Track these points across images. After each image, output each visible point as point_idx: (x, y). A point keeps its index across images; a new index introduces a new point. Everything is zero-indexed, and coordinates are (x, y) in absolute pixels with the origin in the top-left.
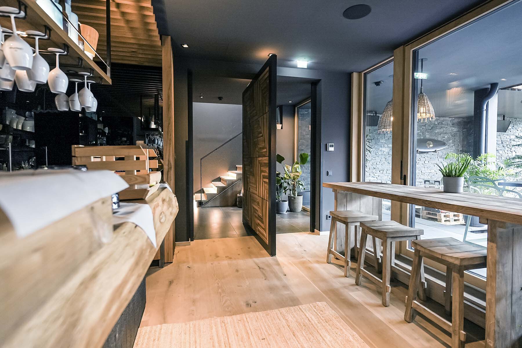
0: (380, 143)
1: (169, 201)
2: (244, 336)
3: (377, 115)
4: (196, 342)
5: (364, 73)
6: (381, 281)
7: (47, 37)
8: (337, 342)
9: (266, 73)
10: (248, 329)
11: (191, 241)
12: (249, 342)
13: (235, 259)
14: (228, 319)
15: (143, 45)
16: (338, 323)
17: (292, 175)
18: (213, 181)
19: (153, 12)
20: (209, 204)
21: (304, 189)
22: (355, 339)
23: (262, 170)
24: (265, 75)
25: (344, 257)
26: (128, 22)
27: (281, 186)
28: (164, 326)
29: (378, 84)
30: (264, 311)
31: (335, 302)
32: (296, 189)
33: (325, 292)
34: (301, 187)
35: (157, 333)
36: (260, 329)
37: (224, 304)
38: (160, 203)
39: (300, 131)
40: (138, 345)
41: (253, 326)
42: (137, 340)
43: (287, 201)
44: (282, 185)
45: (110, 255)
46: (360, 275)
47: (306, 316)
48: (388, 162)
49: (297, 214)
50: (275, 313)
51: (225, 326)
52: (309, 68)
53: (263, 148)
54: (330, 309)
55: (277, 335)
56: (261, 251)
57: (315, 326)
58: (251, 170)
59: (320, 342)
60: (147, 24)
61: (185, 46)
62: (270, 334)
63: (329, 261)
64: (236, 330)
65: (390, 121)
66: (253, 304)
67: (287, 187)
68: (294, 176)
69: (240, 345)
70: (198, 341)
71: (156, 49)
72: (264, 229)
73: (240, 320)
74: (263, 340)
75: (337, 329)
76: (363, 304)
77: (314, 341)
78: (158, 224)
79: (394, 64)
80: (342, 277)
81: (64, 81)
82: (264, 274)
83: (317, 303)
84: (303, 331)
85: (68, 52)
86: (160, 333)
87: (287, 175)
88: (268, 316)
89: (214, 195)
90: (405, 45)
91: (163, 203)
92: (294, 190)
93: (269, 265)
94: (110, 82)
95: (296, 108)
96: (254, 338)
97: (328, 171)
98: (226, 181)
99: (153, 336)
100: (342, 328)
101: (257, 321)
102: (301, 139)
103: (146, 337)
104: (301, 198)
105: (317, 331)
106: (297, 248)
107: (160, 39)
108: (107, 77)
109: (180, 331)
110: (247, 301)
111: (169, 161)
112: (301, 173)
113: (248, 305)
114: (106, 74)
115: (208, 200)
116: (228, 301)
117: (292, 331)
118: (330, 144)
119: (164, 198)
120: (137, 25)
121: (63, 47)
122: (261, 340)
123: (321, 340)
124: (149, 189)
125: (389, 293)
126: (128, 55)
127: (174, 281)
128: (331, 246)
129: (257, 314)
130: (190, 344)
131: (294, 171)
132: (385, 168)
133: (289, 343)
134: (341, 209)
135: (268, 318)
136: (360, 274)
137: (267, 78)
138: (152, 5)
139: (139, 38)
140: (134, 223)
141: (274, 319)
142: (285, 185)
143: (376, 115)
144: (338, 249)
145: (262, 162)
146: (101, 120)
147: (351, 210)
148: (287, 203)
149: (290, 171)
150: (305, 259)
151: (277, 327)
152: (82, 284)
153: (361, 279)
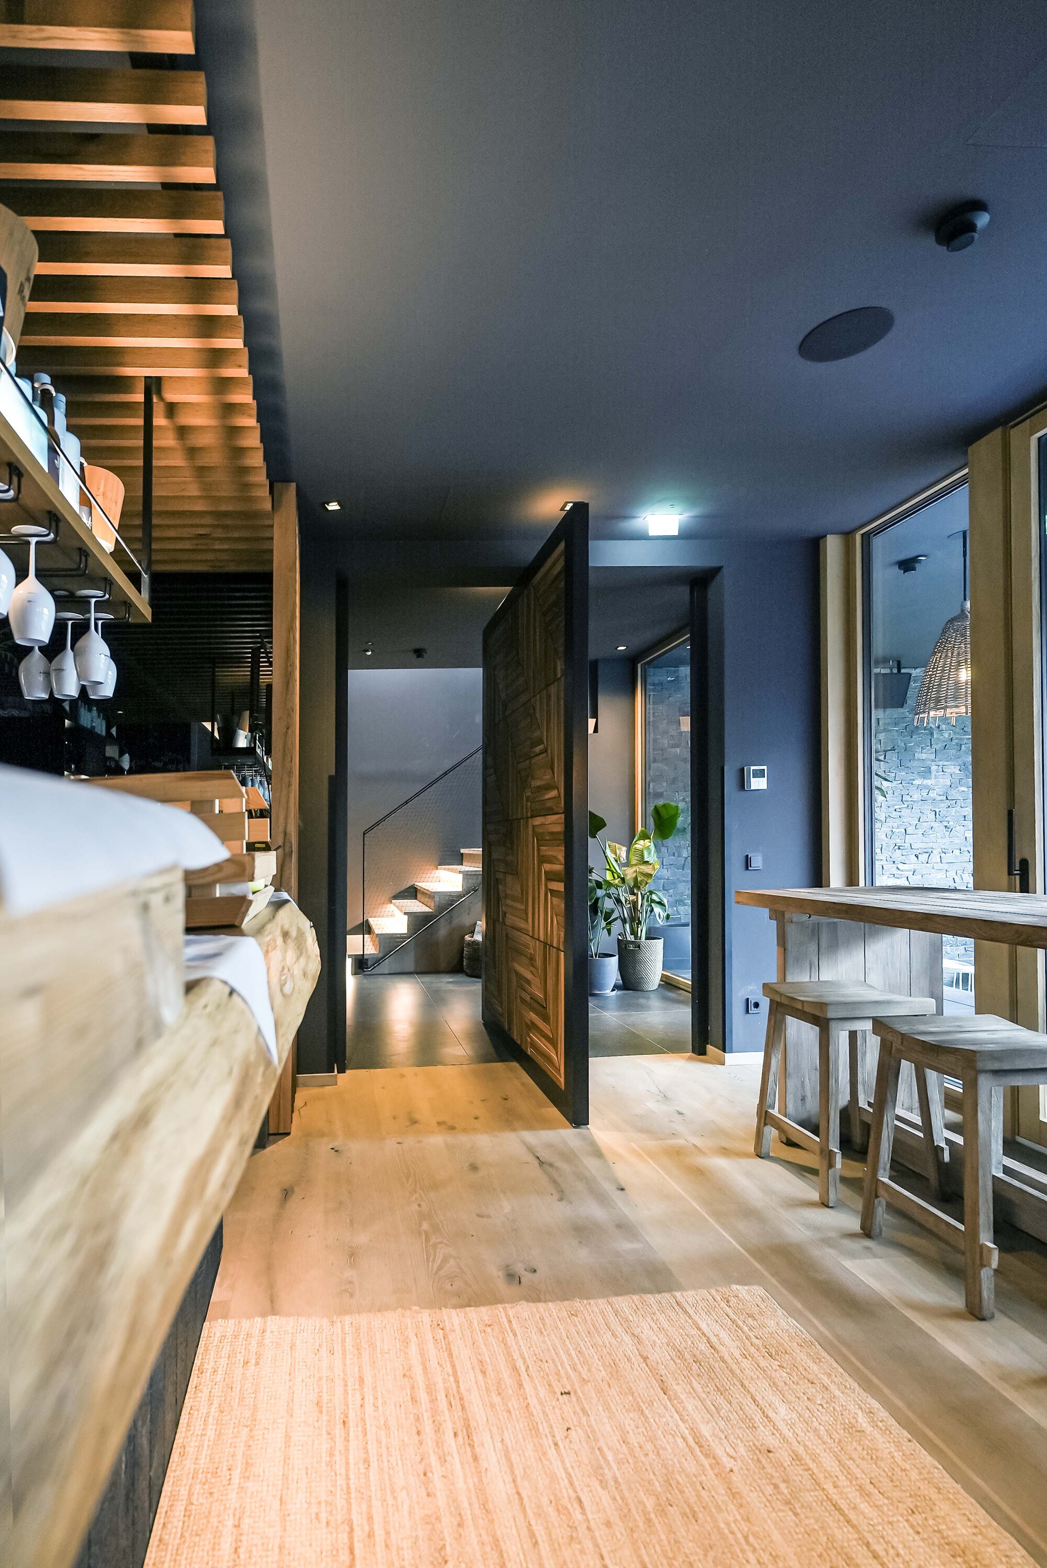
0: (916, 763)
1: (297, 938)
2: (505, 1376)
3: (903, 671)
4: (361, 1380)
5: (863, 535)
6: (962, 1227)
7: (12, 493)
8: (815, 1430)
9: (556, 563)
10: (516, 1356)
11: (338, 1072)
12: (522, 1400)
13: (465, 1130)
14: (454, 1318)
15: (226, 514)
16: (811, 1364)
17: (630, 873)
18: (396, 897)
19: (256, 417)
20: (385, 967)
21: (668, 917)
22: (880, 1424)
23: (543, 856)
24: (554, 564)
25: (818, 1139)
26: (192, 452)
27: (595, 909)
28: (273, 1322)
29: (907, 565)
30: (563, 1300)
31: (794, 1289)
32: (643, 917)
33: (759, 1254)
34: (657, 909)
35: (254, 1342)
36: (553, 1360)
37: (440, 1268)
38: (280, 940)
39: (652, 736)
40: (202, 1373)
41: (531, 1345)
42: (200, 1358)
43: (615, 956)
44: (600, 904)
45: (177, 1066)
46: (880, 1202)
47: (699, 1329)
48: (946, 824)
49: (644, 998)
50: (595, 1309)
51: (444, 1338)
52: (686, 535)
53: (548, 787)
54: (780, 1311)
55: (609, 1386)
56: (543, 1110)
57: (734, 1367)
58: (510, 858)
59: (756, 1425)
60: (238, 452)
61: (333, 506)
62: (585, 1377)
63: (764, 1150)
64: (480, 1354)
65: (957, 683)
66: (527, 1277)
67: (613, 911)
68: (635, 874)
69: (492, 1406)
70: (368, 1379)
71: (259, 522)
72: (553, 1042)
73: (489, 1326)
74: (564, 1396)
75: (810, 1385)
76: (894, 1305)
77: (732, 1418)
78: (279, 999)
79: (970, 492)
80: (811, 1204)
81: (45, 611)
82: (554, 1182)
83: (734, 1287)
84: (691, 1378)
85: (56, 535)
86: (261, 1344)
87: (613, 873)
88: (576, 1318)
89: (398, 938)
90: (1008, 423)
91: (285, 942)
92: (634, 920)
93: (569, 1156)
94: (147, 612)
95: (639, 665)
96: (536, 1388)
97: (747, 856)
98: (431, 895)
99: (243, 1351)
100: (826, 1381)
101: (542, 1333)
102: (655, 761)
103: (225, 1352)
104: (658, 945)
105: (742, 1385)
106: (652, 1105)
107: (270, 493)
108: (141, 601)
109: (318, 1344)
110: (508, 1266)
111: (285, 834)
112: (657, 867)
113: (512, 1277)
114: (140, 592)
115: (381, 955)
116: (452, 1262)
117: (657, 1377)
118: (752, 768)
119: (286, 927)
120: (215, 459)
121: (47, 522)
122: (560, 1397)
123: (758, 1418)
124: (251, 897)
125: (992, 1273)
126: (187, 545)
127: (296, 1189)
128: (769, 1100)
129: (541, 1310)
130: (346, 1385)
131: (634, 862)
132: (934, 846)
133: (650, 1416)
134: (800, 976)
135: (576, 1326)
136: (877, 1196)
137: (560, 573)
138: (254, 399)
139: (218, 494)
140: (225, 983)
141: (596, 1329)
142: (608, 904)
143: (899, 671)
144: (791, 1108)
145: (540, 831)
146: (114, 733)
147: (834, 979)
148: (614, 962)
149: (622, 859)
150: (682, 1142)
151: (608, 1357)
152: (115, 1137)
153: (881, 1215)
